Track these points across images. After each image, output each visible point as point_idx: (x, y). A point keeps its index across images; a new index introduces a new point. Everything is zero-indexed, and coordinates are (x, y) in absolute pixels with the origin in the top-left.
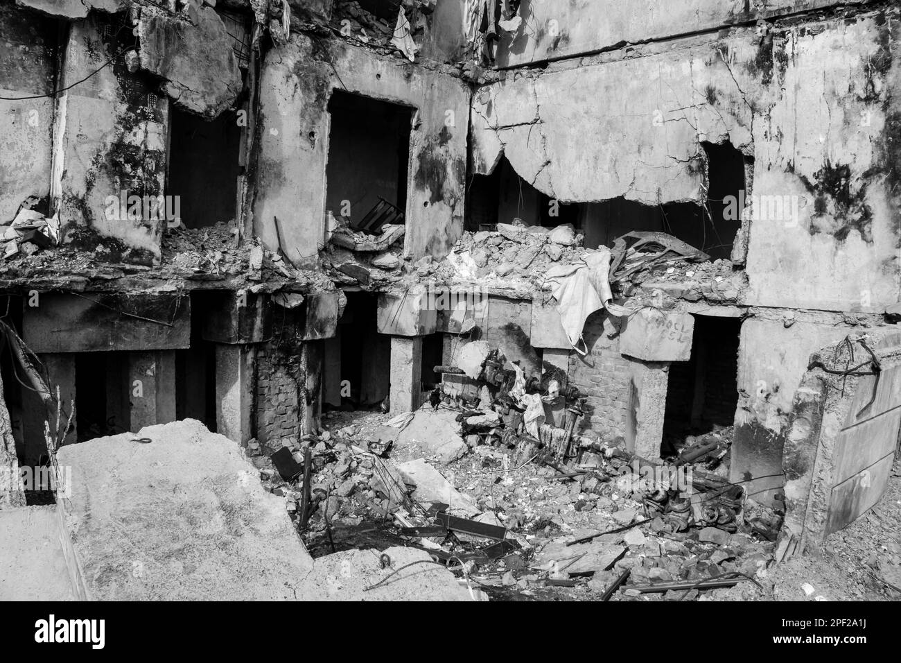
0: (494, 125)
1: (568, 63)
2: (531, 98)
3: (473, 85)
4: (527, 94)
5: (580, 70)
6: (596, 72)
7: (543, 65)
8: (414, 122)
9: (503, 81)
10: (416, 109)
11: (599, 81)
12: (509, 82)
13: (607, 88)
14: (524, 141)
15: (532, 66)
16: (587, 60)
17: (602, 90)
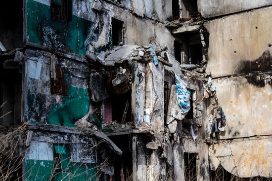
0: (217, 156)
1: (240, 140)
2: (229, 149)
3: (209, 144)
4: (228, 148)
5: (244, 142)
6: (249, 143)
7: (231, 139)
8: (197, 158)
9: (219, 143)
10: (197, 154)
11: (250, 145)
12: (221, 144)
13: (252, 147)
14: (228, 161)
15: (228, 139)
16: (245, 139)
17: (251, 147)
